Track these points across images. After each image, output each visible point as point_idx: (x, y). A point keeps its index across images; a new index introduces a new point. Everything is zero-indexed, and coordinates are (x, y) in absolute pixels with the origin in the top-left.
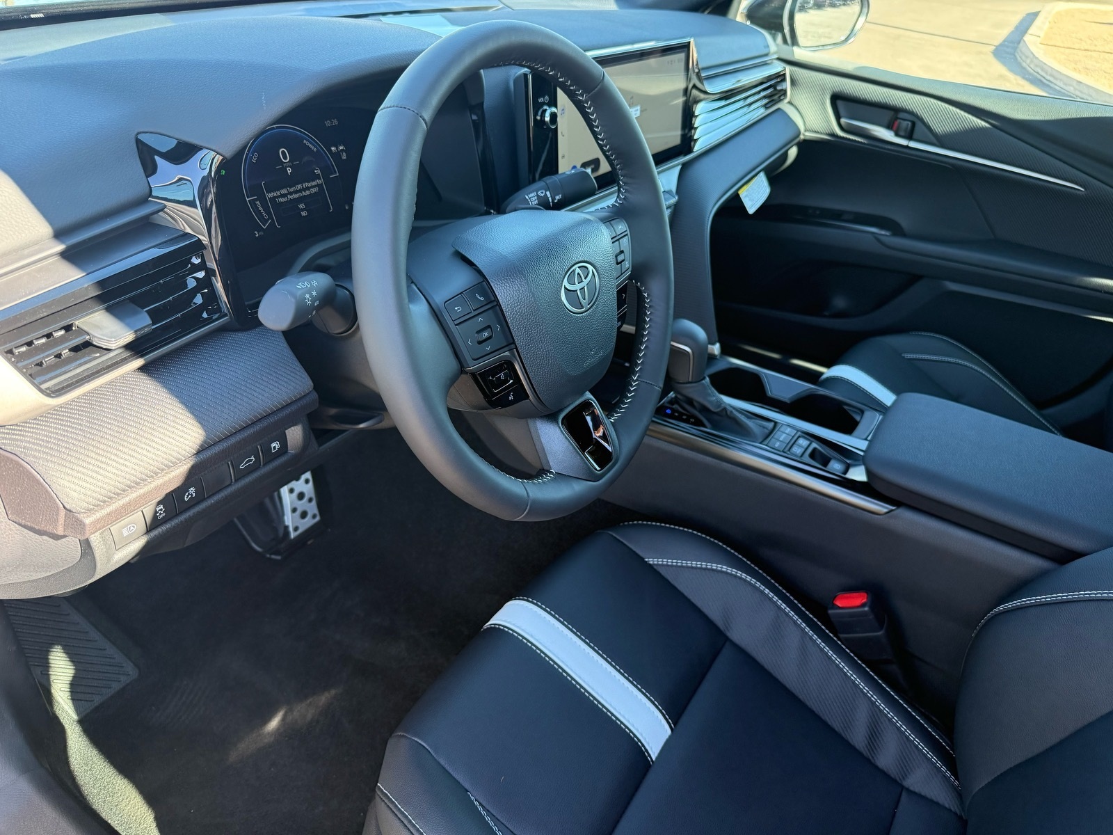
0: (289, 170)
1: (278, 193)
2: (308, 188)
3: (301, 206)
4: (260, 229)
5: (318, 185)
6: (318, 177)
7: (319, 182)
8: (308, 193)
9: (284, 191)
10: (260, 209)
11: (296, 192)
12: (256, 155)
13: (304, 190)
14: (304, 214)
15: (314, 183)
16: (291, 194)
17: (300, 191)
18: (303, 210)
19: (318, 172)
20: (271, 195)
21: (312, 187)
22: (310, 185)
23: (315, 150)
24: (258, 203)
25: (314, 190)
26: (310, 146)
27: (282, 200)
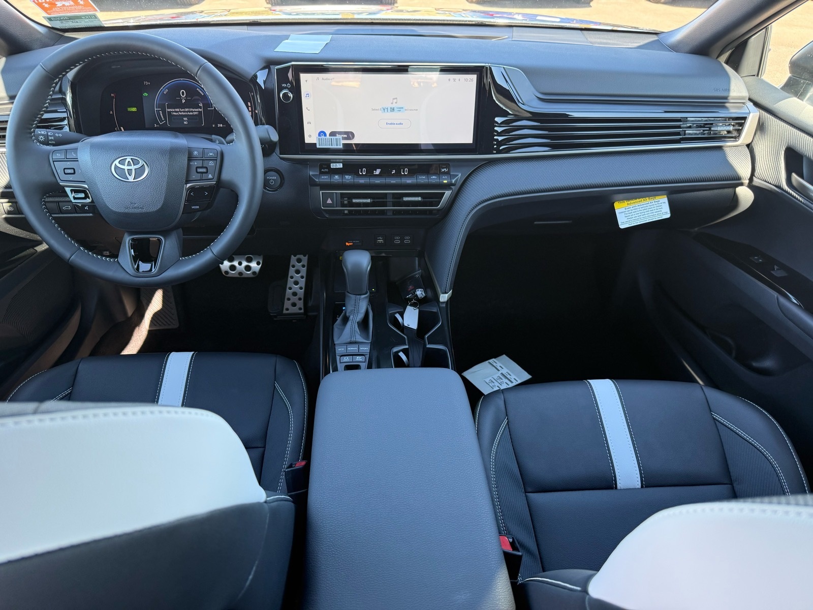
0: (183, 101)
1: (174, 110)
2: (192, 112)
3: (185, 119)
4: (158, 124)
5: (199, 112)
6: (200, 107)
7: (200, 110)
8: (191, 113)
9: (176, 110)
10: (161, 115)
11: (184, 112)
12: (167, 90)
13: (189, 112)
14: (185, 123)
15: (197, 110)
16: (181, 112)
17: (187, 112)
18: (185, 121)
19: (201, 105)
20: (169, 110)
21: (195, 111)
22: (194, 110)
23: (203, 94)
24: (161, 112)
25: (195, 113)
26: (200, 92)
27: (174, 113)
